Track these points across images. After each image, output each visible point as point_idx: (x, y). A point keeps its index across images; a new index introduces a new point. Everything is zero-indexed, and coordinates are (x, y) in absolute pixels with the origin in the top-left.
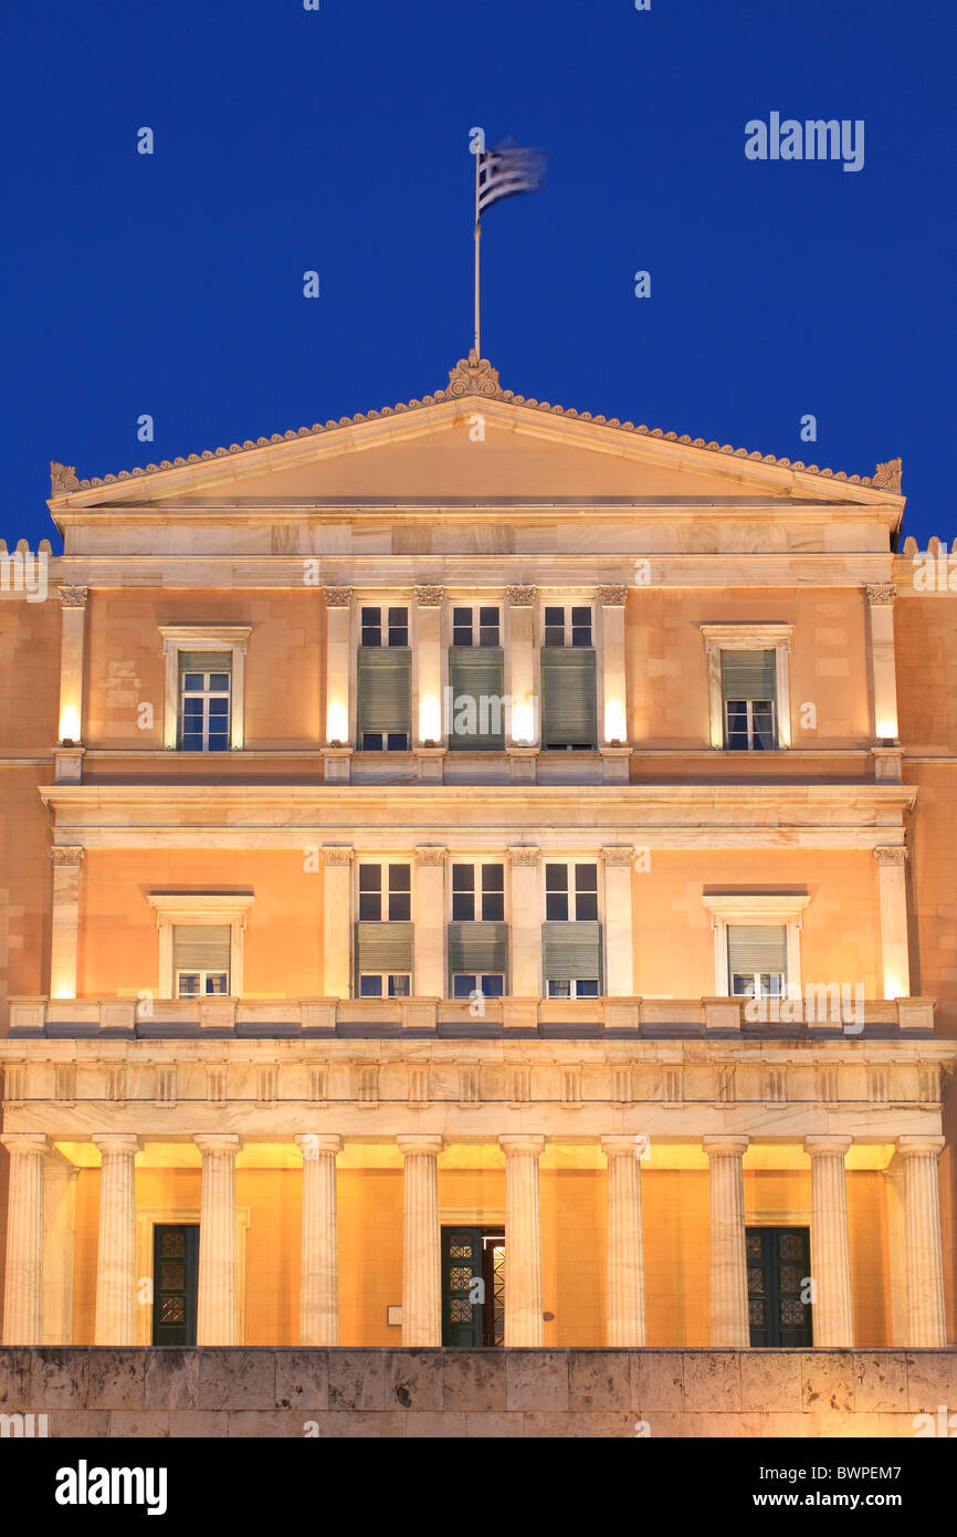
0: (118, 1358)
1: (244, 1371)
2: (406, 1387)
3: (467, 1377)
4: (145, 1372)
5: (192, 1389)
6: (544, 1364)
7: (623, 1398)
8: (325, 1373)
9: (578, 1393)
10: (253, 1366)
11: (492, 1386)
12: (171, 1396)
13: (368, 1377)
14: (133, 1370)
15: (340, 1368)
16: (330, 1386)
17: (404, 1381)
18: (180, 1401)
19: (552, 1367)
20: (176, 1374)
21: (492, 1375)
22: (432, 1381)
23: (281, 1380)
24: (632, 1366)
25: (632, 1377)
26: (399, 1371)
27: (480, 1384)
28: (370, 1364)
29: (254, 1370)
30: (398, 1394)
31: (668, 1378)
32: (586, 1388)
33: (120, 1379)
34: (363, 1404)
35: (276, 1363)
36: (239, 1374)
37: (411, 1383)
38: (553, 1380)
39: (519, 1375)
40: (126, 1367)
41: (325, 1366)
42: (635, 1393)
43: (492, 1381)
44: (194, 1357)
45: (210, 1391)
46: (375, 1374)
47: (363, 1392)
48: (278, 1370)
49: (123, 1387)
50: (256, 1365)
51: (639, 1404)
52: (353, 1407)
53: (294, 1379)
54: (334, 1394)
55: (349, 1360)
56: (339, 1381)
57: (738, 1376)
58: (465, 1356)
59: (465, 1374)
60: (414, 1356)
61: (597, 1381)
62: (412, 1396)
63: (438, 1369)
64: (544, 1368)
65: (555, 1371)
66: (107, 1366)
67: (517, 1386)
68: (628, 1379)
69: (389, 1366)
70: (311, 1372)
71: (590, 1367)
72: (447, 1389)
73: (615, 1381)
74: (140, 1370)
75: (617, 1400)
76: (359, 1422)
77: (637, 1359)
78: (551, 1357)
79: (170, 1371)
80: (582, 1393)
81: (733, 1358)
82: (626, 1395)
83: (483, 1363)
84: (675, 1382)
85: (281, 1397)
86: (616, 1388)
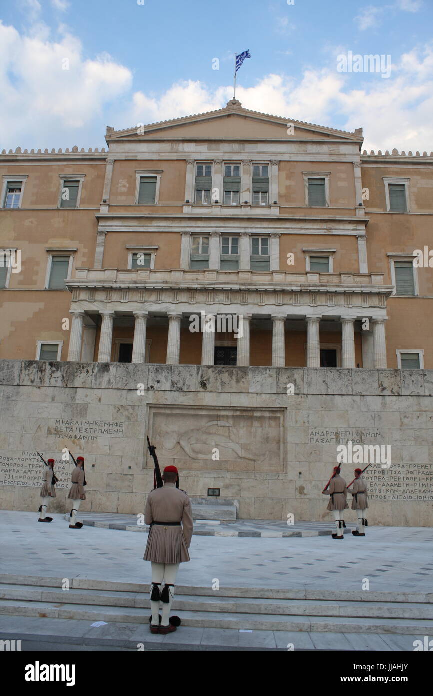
0: (82, 366)
1: (135, 373)
2: (205, 382)
3: (232, 378)
4: (93, 372)
5: (112, 380)
6: (266, 373)
7: (300, 388)
8: (170, 374)
9: (281, 385)
10: (139, 371)
11: (243, 382)
12: (103, 382)
13: (189, 376)
14: (88, 371)
15: (177, 373)
16: (172, 380)
17: (204, 379)
18: (107, 385)
19: (269, 374)
20: (106, 373)
21: (243, 377)
22: (217, 379)
23: (151, 377)
24: (305, 374)
25: (305, 379)
26: (202, 375)
27: (238, 381)
28: (190, 371)
29: (140, 373)
30: (201, 384)
31: (321, 380)
32: (284, 383)
33: (82, 375)
34: (186, 388)
35: (149, 369)
36: (133, 374)
37: (208, 379)
38: (270, 380)
39: (255, 377)
40: (85, 370)
41: (170, 372)
42: (306, 386)
43: (243, 380)
44: (114, 367)
45: (120, 381)
46: (192, 375)
47: (186, 383)
48: (150, 373)
49: (83, 378)
50: (141, 370)
51: (308, 390)
52: (182, 389)
53: (157, 377)
54: (173, 384)
55: (181, 370)
56: (176, 378)
57: (351, 379)
58: (232, 369)
59: (231, 376)
60: (209, 368)
61: (290, 380)
62: (208, 385)
63: (219, 374)
64: (266, 375)
65: (271, 376)
66: (77, 369)
67: (254, 382)
68: (303, 380)
69: (198, 373)
70: (164, 374)
71: (287, 374)
72: (223, 383)
73: (297, 380)
74: (91, 371)
75: (298, 389)
76: (184, 396)
77: (307, 371)
78: (270, 370)
79: (104, 372)
80: (282, 385)
81: (349, 372)
82: (302, 387)
83: (239, 372)
84: (324, 381)
85: (150, 384)
86: (298, 384)
